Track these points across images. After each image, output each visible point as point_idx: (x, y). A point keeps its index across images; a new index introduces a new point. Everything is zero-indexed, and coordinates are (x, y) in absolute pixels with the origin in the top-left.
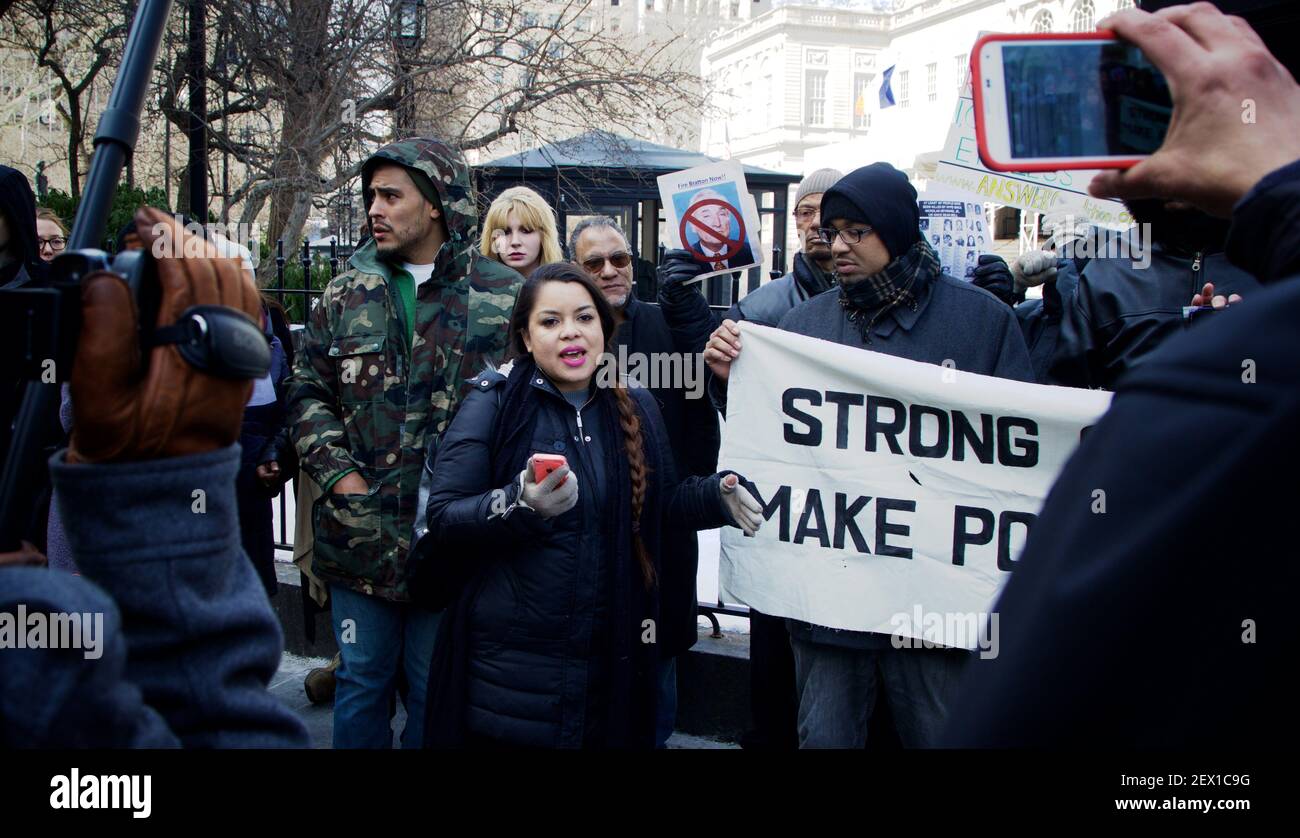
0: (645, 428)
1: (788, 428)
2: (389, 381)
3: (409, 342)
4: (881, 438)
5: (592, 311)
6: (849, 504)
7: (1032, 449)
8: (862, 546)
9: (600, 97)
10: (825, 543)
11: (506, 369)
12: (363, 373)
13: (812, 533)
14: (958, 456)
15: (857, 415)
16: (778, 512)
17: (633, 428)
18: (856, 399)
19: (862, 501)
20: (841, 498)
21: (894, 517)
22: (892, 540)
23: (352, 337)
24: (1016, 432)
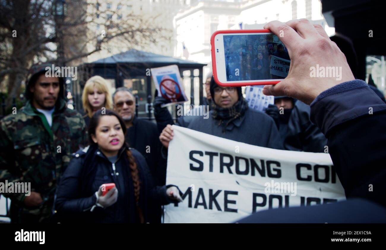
0: (139, 167)
1: (191, 165)
2: (44, 155)
3: (52, 138)
4: (225, 168)
5: (119, 126)
6: (214, 193)
7: (279, 172)
8: (219, 209)
9: (133, 37)
10: (206, 208)
11: (86, 150)
12: (33, 153)
13: (201, 204)
14: (253, 174)
15: (216, 160)
16: (187, 197)
17: (134, 167)
18: (216, 154)
19: (219, 192)
20: (211, 191)
21: (230, 197)
22: (230, 206)
23: (24, 140)
24: (273, 166)
